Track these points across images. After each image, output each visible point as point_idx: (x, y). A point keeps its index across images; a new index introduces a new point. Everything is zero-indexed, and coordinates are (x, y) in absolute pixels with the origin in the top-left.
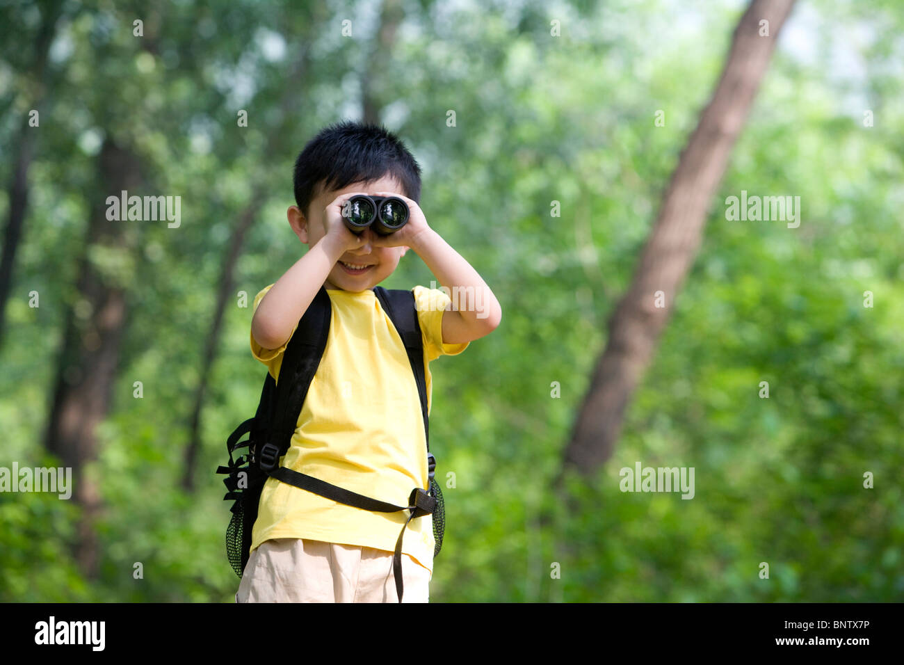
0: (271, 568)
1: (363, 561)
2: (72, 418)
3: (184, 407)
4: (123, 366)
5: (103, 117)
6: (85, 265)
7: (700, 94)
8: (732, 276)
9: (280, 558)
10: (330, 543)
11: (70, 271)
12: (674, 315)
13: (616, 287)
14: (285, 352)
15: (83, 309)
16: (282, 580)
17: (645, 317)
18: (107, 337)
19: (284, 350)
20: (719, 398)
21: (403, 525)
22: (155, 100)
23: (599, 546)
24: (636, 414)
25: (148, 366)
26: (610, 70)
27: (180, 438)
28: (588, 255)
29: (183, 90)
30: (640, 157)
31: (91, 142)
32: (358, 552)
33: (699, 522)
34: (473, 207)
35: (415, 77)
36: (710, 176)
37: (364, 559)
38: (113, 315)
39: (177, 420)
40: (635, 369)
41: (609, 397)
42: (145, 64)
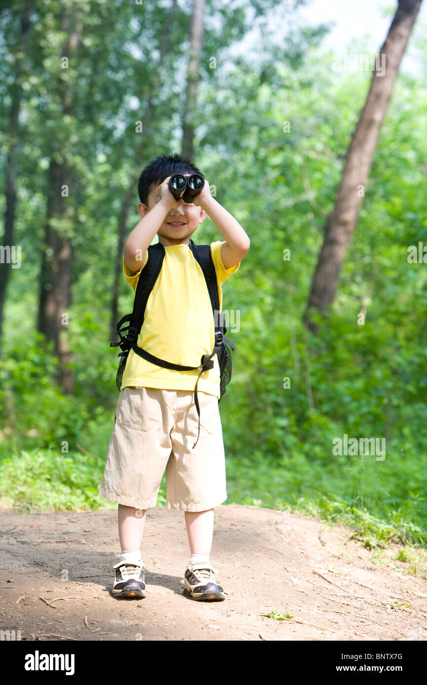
0: (130, 402)
1: (178, 398)
2: (51, 308)
3: (108, 297)
4: (75, 279)
5: (48, 150)
6: (48, 228)
7: (361, 103)
8: (386, 197)
9: (135, 398)
10: (159, 389)
11: (41, 233)
12: (359, 221)
13: (329, 208)
14: (141, 274)
15: (50, 252)
16: (136, 409)
17: (344, 224)
18: (63, 264)
19: (139, 273)
20: (386, 262)
21: (198, 376)
22: (74, 138)
23: (331, 348)
24: (345, 275)
25: (87, 277)
26: (314, 94)
27: (107, 314)
28: (311, 195)
29: (89, 130)
30: (333, 137)
31: (44, 164)
32: (175, 393)
33: (383, 329)
34: (247, 176)
35: (209, 109)
36: (370, 146)
37: (179, 397)
38: (65, 253)
39: (105, 305)
40: (342, 252)
41: (329, 268)
42: (68, 120)
